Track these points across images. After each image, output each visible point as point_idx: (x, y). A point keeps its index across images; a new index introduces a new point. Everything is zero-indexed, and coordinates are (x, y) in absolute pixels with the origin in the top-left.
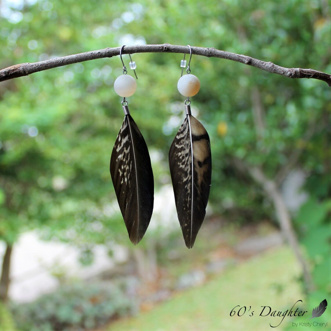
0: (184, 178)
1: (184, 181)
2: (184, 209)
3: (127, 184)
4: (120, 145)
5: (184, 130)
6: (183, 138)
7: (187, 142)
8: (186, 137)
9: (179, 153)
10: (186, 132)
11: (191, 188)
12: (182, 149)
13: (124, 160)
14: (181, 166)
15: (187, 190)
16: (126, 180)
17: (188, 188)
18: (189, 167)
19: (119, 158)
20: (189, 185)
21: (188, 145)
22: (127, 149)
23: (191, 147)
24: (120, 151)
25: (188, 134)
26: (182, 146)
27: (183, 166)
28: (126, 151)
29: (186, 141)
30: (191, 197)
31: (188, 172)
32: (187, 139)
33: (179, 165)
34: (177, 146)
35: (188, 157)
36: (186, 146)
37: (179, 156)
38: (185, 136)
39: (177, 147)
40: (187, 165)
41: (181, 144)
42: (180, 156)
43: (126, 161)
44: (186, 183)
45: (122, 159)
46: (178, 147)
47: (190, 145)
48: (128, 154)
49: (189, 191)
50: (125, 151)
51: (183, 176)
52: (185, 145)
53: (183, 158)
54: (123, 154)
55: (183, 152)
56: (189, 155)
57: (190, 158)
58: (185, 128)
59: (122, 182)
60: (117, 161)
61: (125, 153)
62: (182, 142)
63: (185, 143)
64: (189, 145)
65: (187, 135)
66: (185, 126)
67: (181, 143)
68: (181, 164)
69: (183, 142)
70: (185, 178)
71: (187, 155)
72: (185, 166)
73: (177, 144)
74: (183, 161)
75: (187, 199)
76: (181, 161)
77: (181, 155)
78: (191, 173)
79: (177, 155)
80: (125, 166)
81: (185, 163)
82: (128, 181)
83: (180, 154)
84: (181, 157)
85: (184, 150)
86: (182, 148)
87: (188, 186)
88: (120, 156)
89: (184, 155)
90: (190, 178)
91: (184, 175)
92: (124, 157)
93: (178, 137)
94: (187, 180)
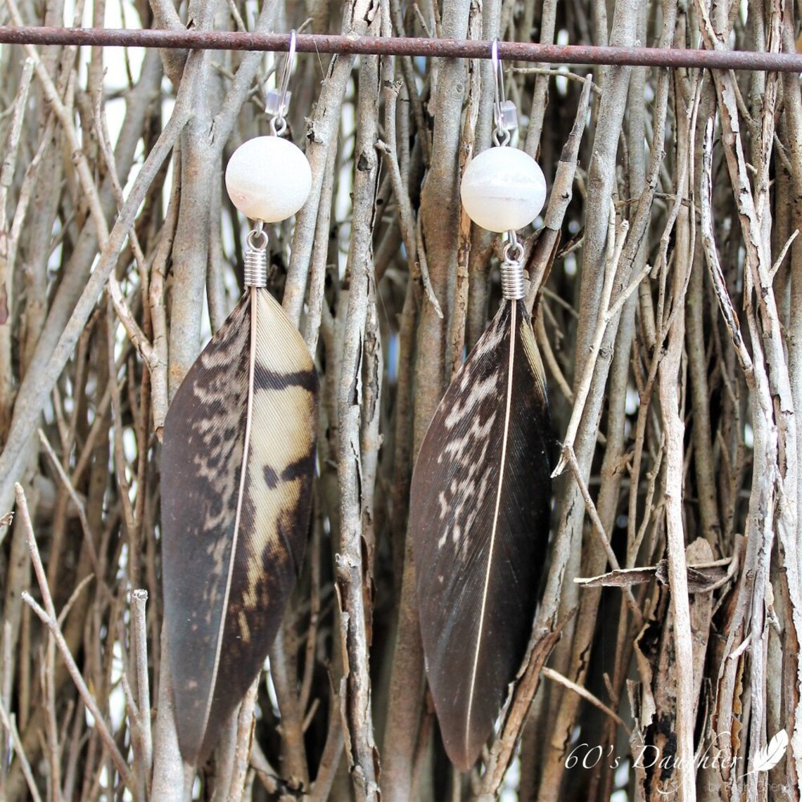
0: (208, 515)
1: (205, 528)
2: (195, 627)
3: (457, 548)
4: (462, 405)
5: (232, 340)
6: (225, 369)
7: (236, 387)
8: (236, 366)
9: (202, 419)
10: (236, 350)
11: (226, 558)
12: (217, 409)
13: (465, 462)
14: (204, 471)
15: (211, 561)
16: (457, 534)
17: (218, 557)
18: (230, 481)
19: (449, 453)
20: (221, 546)
21: (237, 397)
22: (482, 424)
23: (247, 409)
24: (456, 426)
25: (244, 358)
26: (216, 397)
27: (212, 474)
28: (479, 430)
29: (234, 382)
30: (221, 589)
31: (226, 498)
32: (237, 374)
33: (199, 466)
34: (199, 392)
35: (231, 442)
36: (232, 399)
37: (201, 432)
38: (233, 361)
39: (197, 399)
40: (223, 471)
41: (215, 390)
42: (205, 434)
43: (470, 464)
44: (216, 534)
45: (459, 456)
46: (204, 400)
47: (246, 401)
48: (481, 442)
49: (218, 569)
50: (475, 428)
51: (206, 507)
52: (227, 398)
53: (216, 441)
54: (466, 439)
55: (216, 421)
56: (237, 438)
57: (237, 449)
58: (237, 334)
59: (442, 541)
60: (440, 460)
61: (472, 437)
62: (218, 383)
63: (230, 388)
64: (243, 398)
65: (239, 359)
66: (238, 324)
67: (214, 385)
68: (204, 463)
69: (224, 384)
70: (212, 515)
71: (229, 434)
72: (220, 474)
73: (200, 386)
74: (215, 452)
75: (209, 592)
76: (208, 453)
77: (210, 430)
78: (232, 506)
79: (197, 429)
80: (464, 484)
81: (221, 464)
82: (462, 539)
83: (205, 425)
84: (208, 439)
85: (223, 412)
86: (217, 404)
87: (218, 547)
88: (456, 447)
89: (221, 434)
90: (227, 523)
91: (209, 507)
92: (466, 450)
93: (209, 362)
94: (218, 527)
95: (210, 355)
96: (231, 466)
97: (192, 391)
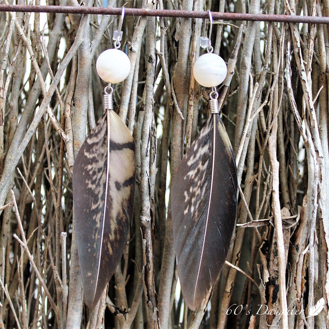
0: (93, 203)
1: (92, 209)
2: (89, 250)
3: (192, 215)
4: (195, 157)
5: (99, 132)
6: (97, 144)
7: (102, 151)
8: (102, 142)
9: (88, 165)
10: (101, 135)
11: (101, 221)
12: (94, 160)
13: (196, 180)
14: (90, 186)
15: (95, 222)
16: (192, 209)
17: (98, 220)
18: (101, 189)
19: (189, 176)
21: (103, 155)
22: (203, 164)
23: (107, 159)
24: (192, 165)
25: (105, 139)
26: (94, 155)
27: (94, 187)
28: (203, 168)
29: (101, 149)
30: (100, 234)
31: (100, 196)
32: (102, 145)
33: (88, 184)
34: (86, 154)
35: (101, 173)
36: (100, 156)
37: (88, 170)
38: (100, 140)
39: (86, 157)
40: (98, 185)
41: (93, 152)
42: (90, 171)
43: (198, 181)
44: (97, 211)
45: (193, 177)
46: (88, 157)
47: (107, 156)
48: (203, 172)
49: (98, 225)
50: (200, 166)
51: (92, 201)
52: (98, 155)
53: (94, 173)
54: (196, 171)
55: (94, 165)
56: (104, 171)
57: (104, 176)
58: (101, 129)
59: (186, 211)
60: (185, 178)
61: (199, 170)
62: (94, 150)
63: (100, 151)
64: (105, 155)
65: (103, 139)
66: (102, 125)
67: (93, 151)
68: (90, 182)
69: (97, 150)
70: (94, 204)
71: (100, 170)
72: (97, 186)
73: (87, 151)
74: (94, 178)
75: (95, 236)
76: (91, 178)
77: (92, 169)
78: (103, 199)
79: (86, 169)
80: (195, 189)
81: (97, 182)
82: (195, 212)
83: (90, 167)
84: (91, 173)
85: (97, 161)
86: (94, 158)
87: (98, 216)
88: (192, 173)
89: (96, 170)
90: (101, 206)
91: (93, 200)
92: (196, 175)
93: (90, 142)
94: (97, 208)
95: (90, 139)
96: (101, 183)
97: (84, 153)
